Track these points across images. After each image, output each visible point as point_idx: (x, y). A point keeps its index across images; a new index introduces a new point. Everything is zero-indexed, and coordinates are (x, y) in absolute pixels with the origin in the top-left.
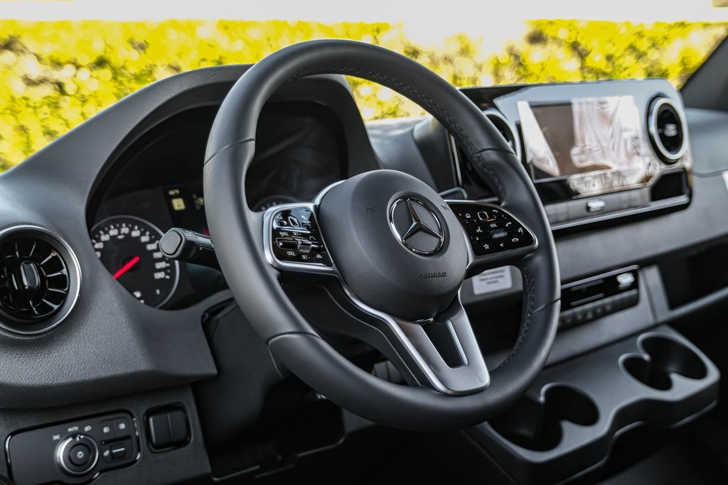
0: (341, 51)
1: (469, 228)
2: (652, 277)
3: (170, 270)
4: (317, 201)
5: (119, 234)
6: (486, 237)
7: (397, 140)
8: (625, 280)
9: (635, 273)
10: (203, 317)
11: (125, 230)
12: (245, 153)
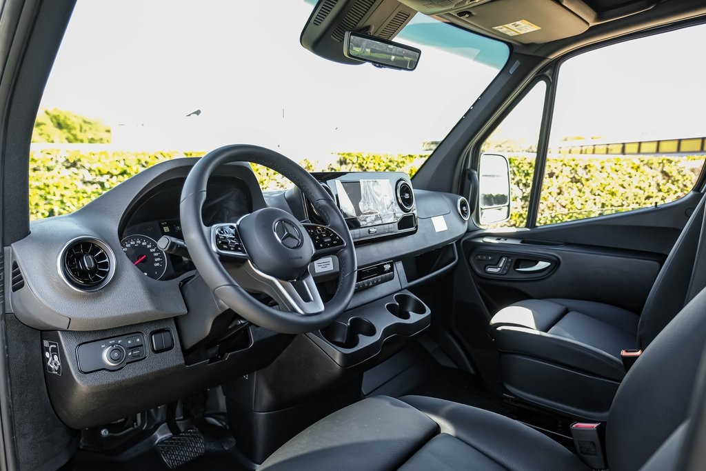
0: (249, 150)
1: (313, 237)
2: (399, 266)
3: (162, 262)
4: (238, 223)
5: (136, 244)
6: (321, 240)
7: (276, 198)
8: (387, 267)
9: (392, 264)
10: (180, 284)
11: (139, 242)
12: (201, 197)
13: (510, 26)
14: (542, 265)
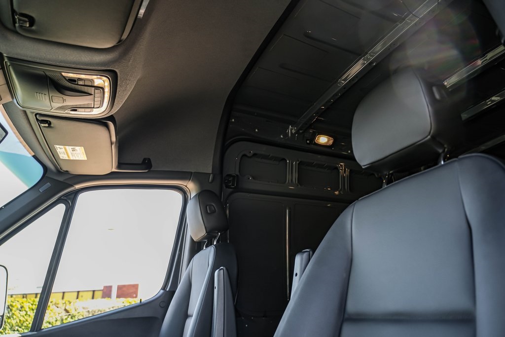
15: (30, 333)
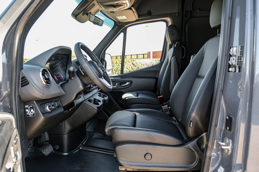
13: (120, 17)
14: (127, 83)
15: (120, 74)
